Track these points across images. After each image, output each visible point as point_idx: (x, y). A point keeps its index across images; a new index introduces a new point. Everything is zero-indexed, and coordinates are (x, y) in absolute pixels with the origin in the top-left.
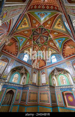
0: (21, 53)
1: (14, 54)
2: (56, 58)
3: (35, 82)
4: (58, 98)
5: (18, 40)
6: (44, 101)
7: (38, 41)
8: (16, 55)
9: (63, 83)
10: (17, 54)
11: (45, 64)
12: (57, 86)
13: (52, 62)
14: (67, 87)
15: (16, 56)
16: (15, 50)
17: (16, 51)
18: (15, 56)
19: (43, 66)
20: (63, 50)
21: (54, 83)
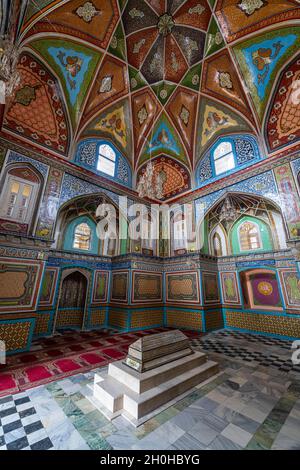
0: (81, 137)
1: (55, 147)
2: (234, 151)
3: (151, 246)
4: (226, 287)
5: (55, 67)
6: (181, 296)
7: (152, 67)
8: (65, 149)
9: (250, 245)
10: (67, 144)
11: (188, 181)
12: (225, 254)
13: (217, 173)
14: (259, 257)
15: (66, 153)
16: (52, 126)
17: (62, 132)
18: (61, 153)
19: (178, 192)
20: (272, 112)
21: (218, 248)
